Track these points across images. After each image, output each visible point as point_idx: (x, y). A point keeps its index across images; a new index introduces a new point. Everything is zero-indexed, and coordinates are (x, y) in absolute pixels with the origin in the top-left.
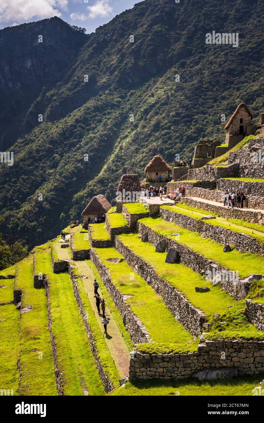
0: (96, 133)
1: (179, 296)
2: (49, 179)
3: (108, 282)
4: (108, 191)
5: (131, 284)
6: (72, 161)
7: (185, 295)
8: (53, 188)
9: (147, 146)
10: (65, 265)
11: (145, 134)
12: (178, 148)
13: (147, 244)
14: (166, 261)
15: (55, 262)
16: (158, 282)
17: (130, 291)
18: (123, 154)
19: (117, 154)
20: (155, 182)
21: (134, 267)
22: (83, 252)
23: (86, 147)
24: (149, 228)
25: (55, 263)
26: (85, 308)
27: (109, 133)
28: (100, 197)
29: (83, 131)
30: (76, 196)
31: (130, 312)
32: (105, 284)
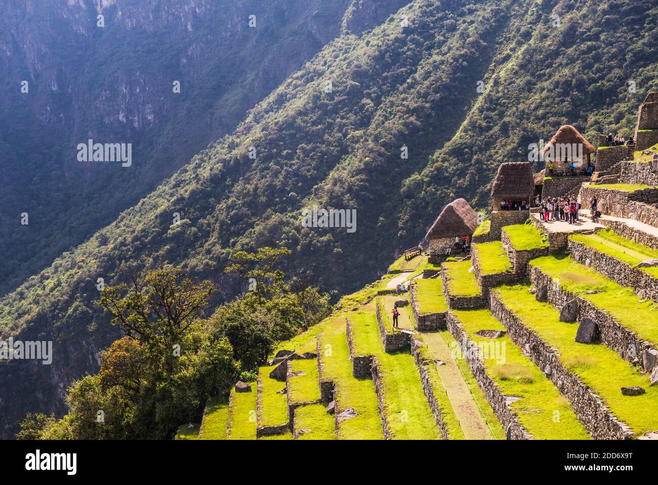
0: (446, 54)
1: (595, 401)
2: (353, 148)
3: (480, 373)
4: (472, 170)
5: (518, 377)
6: (399, 111)
7: (604, 400)
8: (362, 166)
9: (550, 76)
10: (404, 339)
11: (546, 52)
12: (615, 77)
13: (544, 306)
14: (577, 340)
15: (387, 334)
16: (562, 376)
17: (518, 388)
18: (501, 94)
19: (489, 95)
20: (561, 175)
21: (523, 346)
22: (435, 318)
23: (425, 82)
24: (549, 277)
25: (388, 336)
26: (445, 415)
27: (471, 52)
28: (458, 204)
29: (418, 51)
30: (407, 181)
31: (518, 425)
32: (475, 376)
